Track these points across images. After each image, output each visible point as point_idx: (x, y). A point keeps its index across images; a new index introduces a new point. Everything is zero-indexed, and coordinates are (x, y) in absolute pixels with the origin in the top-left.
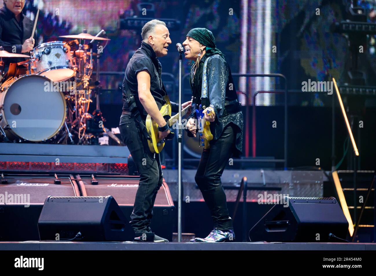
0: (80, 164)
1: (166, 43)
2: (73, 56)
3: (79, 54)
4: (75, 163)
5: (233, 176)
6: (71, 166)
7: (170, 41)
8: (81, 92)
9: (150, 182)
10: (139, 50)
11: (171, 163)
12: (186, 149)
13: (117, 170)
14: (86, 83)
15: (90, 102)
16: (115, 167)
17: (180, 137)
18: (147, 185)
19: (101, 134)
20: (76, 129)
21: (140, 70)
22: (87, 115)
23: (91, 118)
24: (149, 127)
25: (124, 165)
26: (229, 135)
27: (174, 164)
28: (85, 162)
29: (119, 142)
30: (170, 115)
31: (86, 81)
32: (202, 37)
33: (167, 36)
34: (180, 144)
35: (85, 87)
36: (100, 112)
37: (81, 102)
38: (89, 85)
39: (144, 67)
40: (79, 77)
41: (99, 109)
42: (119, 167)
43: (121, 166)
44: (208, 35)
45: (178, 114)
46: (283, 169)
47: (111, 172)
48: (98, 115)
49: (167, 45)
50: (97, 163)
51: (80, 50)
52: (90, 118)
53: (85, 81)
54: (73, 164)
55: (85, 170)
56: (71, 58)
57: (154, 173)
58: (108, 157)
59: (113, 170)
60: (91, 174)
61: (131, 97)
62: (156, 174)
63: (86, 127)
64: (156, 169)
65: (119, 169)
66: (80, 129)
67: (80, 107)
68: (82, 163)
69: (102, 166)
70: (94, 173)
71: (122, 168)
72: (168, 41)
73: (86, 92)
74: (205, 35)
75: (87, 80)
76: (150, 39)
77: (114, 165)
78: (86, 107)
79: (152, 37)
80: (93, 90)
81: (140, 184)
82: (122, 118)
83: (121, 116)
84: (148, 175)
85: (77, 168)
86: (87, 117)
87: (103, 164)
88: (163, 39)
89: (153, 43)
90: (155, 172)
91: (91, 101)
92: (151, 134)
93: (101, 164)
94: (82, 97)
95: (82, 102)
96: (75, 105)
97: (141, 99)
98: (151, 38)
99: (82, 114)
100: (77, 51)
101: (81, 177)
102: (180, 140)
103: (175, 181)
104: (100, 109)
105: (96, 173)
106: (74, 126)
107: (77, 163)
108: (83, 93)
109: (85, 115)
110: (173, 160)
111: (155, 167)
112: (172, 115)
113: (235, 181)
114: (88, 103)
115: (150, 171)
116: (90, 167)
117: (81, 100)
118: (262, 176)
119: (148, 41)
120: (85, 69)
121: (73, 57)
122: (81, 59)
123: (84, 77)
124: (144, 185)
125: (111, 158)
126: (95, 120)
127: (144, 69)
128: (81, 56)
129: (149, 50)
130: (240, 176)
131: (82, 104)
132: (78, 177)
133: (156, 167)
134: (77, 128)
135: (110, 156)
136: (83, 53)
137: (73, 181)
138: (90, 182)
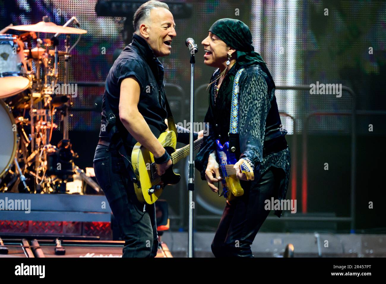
0: (38, 222)
1: (168, 36)
2: (27, 57)
3: (37, 54)
4: (30, 221)
5: (272, 242)
6: (25, 225)
7: (174, 33)
8: (40, 113)
9: (138, 247)
10: (129, 46)
11: (178, 222)
12: (200, 200)
13: (95, 232)
14: (47, 98)
15: (54, 128)
16: (92, 228)
17: (191, 182)
18: (134, 251)
19: (70, 177)
20: (32, 168)
21: (124, 76)
22: (50, 148)
23: (55, 153)
24: (137, 164)
25: (104, 224)
26: (266, 181)
27: (182, 224)
28: (45, 219)
29: (97, 189)
30: (175, 147)
31: (48, 96)
32: (231, 35)
33: (169, 25)
34: (191, 193)
35: (46, 104)
36: (69, 143)
37: (39, 128)
38: (52, 102)
39: (131, 71)
40: (38, 89)
41: (67, 139)
42: (97, 228)
43: (101, 226)
44: (241, 33)
45: (188, 145)
46: (349, 233)
47: (85, 235)
48: (66, 147)
49: (168, 39)
50: (64, 221)
51: (39, 47)
52: (53, 152)
53: (46, 96)
54: (28, 223)
55: (45, 232)
56: (25, 60)
57: (145, 233)
58: (81, 213)
59: (89, 232)
60: (55, 238)
61: (111, 118)
62: (148, 234)
63: (48, 165)
64: (148, 226)
65: (98, 231)
66: (38, 169)
67: (38, 136)
68: (40, 222)
69: (71, 225)
70: (59, 237)
71: (103, 230)
72: (172, 32)
73: (47, 113)
74: (236, 32)
75: (50, 95)
76: (142, 31)
77: (89, 225)
78: (48, 136)
79: (146, 26)
80: (58, 109)
81: (125, 250)
82: (97, 150)
83: (97, 148)
84: (136, 236)
85: (32, 230)
86: (49, 150)
87: (73, 223)
88: (163, 29)
89: (146, 36)
90: (147, 232)
91: (54, 126)
92: (138, 175)
93: (69, 222)
94: (41, 120)
95: (42, 127)
96: (30, 133)
97: (124, 120)
98: (143, 28)
99: (42, 146)
100: (35, 50)
101: (39, 243)
102: (191, 187)
103: (183, 249)
104: (69, 138)
105: (63, 236)
106: (30, 164)
107: (33, 222)
108: (42, 115)
109: (46, 148)
110: (181, 217)
111: (146, 224)
112: (177, 148)
113: (276, 250)
114: (50, 129)
115: (138, 231)
116: (53, 227)
117: (41, 125)
118: (316, 242)
119: (140, 33)
120: (46, 77)
121: (28, 59)
122: (40, 62)
123: (45, 90)
124: (130, 251)
125: (86, 214)
126: (60, 155)
127: (129, 74)
128: (40, 57)
129: (143, 47)
130: (283, 242)
131: (41, 130)
132: (36, 243)
133: (148, 224)
134: (34, 167)
135: (84, 211)
136: (43, 53)
137: (27, 249)
138: (53, 251)
